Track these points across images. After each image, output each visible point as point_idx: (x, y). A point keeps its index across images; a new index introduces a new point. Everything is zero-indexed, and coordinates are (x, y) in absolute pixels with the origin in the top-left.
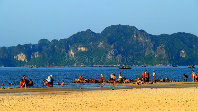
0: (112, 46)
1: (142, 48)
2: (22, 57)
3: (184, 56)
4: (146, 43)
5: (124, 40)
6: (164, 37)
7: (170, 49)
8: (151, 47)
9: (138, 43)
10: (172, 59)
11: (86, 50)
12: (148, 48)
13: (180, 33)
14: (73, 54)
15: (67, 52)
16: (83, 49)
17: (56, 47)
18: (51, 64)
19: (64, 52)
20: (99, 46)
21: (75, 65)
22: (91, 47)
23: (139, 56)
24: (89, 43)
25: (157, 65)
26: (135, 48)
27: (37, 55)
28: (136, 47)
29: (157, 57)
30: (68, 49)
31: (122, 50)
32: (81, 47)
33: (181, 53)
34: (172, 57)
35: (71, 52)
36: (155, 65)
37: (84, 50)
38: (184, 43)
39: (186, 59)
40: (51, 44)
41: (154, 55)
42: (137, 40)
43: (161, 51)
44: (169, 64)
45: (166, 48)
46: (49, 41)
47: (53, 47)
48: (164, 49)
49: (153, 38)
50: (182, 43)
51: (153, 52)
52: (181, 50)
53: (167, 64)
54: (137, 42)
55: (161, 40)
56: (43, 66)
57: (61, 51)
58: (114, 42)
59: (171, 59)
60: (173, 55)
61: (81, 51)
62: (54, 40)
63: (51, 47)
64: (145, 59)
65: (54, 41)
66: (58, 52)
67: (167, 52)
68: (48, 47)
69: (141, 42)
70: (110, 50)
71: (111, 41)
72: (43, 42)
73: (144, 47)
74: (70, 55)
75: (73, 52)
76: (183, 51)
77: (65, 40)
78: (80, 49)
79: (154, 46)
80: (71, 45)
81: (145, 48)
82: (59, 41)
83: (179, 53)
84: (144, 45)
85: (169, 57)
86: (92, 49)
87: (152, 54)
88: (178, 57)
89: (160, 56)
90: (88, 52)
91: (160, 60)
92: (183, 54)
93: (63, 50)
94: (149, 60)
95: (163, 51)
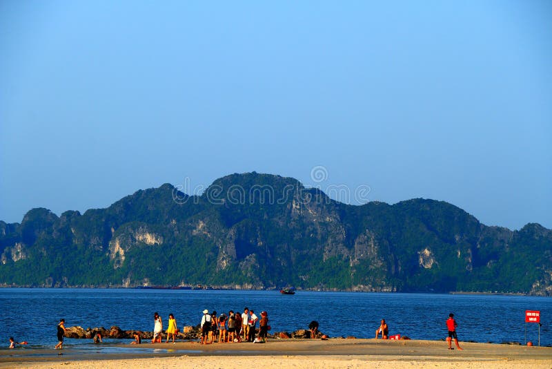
0: (232, 232)
1: (315, 241)
3: (428, 266)
4: (325, 224)
5: (265, 217)
6: (375, 209)
7: (390, 242)
8: (341, 236)
9: (304, 227)
10: (397, 273)
11: (160, 242)
12: (330, 240)
13: (421, 201)
14: (122, 252)
15: (106, 246)
16: (150, 239)
17: (73, 231)
18: (57, 279)
19: (97, 248)
20: (195, 232)
21: (126, 285)
22: (173, 232)
23: (305, 262)
24: (167, 222)
25: (355, 289)
26: (295, 238)
27: (18, 254)
28: (297, 236)
29: (355, 267)
30: (107, 238)
31: (260, 244)
32: (143, 233)
33: (423, 255)
34: (396, 267)
35: (117, 248)
36: (350, 287)
37: (153, 242)
38: (430, 228)
39: (434, 272)
40: (59, 224)
41: (347, 260)
42: (301, 218)
43: (367, 249)
44: (387, 285)
45: (379, 241)
46: (54, 216)
47: (65, 231)
48: (375, 244)
49: (344, 211)
50: (423, 228)
51: (345, 252)
52: (421, 248)
53: (382, 286)
54: (303, 223)
55: (369, 218)
56: (36, 285)
57: (86, 243)
58: (239, 220)
59: (393, 272)
60: (399, 262)
61: (143, 242)
62: (70, 211)
63: (60, 231)
64: (321, 269)
65: (69, 214)
66: (79, 248)
67: (383, 253)
68: (50, 233)
69: (312, 224)
70: (224, 243)
71: (228, 217)
72: (38, 217)
73: (319, 237)
74: (114, 256)
75: (122, 246)
76: (427, 252)
77: (100, 212)
78: (141, 238)
79: (348, 235)
80: (116, 227)
81: (324, 239)
82: (82, 214)
83: (417, 257)
84: (319, 231)
85: (389, 269)
86: (174, 240)
87: (341, 256)
88: (414, 267)
89: (365, 262)
90: (164, 248)
91: (364, 274)
92: (427, 259)
93: (94, 241)
94: (334, 274)
95: (373, 249)
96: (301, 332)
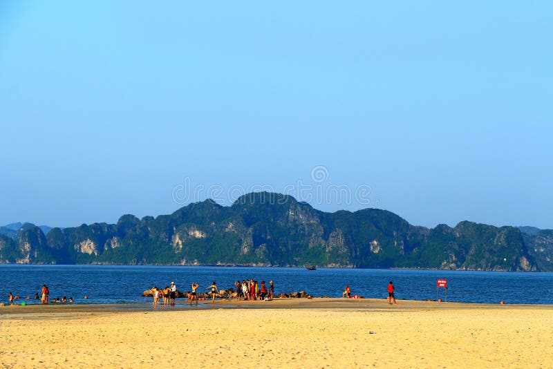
0: (250, 230)
1: (304, 235)
2: (88, 247)
3: (376, 251)
4: (311, 225)
5: (272, 220)
6: (342, 215)
7: (351, 236)
8: (320, 232)
9: (297, 226)
10: (356, 256)
11: (204, 236)
12: (314, 235)
13: (371, 210)
14: (180, 243)
15: (170, 239)
16: (198, 234)
17: (149, 229)
18: (139, 259)
19: (164, 240)
20: (227, 230)
21: (183, 264)
22: (212, 230)
23: (297, 249)
24: (209, 223)
25: (330, 266)
26: (291, 234)
27: (115, 244)
28: (293, 232)
29: (329, 252)
30: (171, 234)
31: (269, 237)
32: (194, 230)
33: (373, 244)
34: (356, 252)
35: (177, 240)
36: (326, 265)
37: (200, 236)
38: (377, 227)
39: (380, 255)
40: (140, 225)
41: (325, 248)
42: (295, 220)
43: (337, 240)
44: (350, 264)
45: (345, 235)
46: (137, 219)
47: (144, 229)
48: (342, 237)
49: (323, 217)
50: (373, 227)
51: (323, 243)
52: (372, 240)
53: (347, 264)
54: (296, 224)
55: (338, 221)
56: (126, 263)
57: (158, 237)
58: (255, 223)
59: (354, 256)
60: (358, 250)
61: (194, 237)
62: (147, 217)
63: (141, 229)
64: (308, 254)
65: (147, 218)
66: (153, 239)
67: (347, 243)
68: (135, 230)
69: (302, 225)
70: (245, 237)
71: (248, 221)
72: (128, 220)
73: (307, 233)
74: (175, 245)
75: (180, 239)
76: (375, 242)
77: (166, 217)
78: (192, 234)
79: (325, 232)
80: (177, 227)
81: (310, 234)
82: (155, 218)
83: (369, 245)
84: (307, 229)
85: (351, 253)
86: (214, 235)
87: (320, 245)
88: (367, 252)
89: (336, 249)
90: (207, 240)
91: (335, 257)
92: (375, 247)
93: (163, 235)
94: (316, 257)
95: (341, 241)
96: (295, 294)
